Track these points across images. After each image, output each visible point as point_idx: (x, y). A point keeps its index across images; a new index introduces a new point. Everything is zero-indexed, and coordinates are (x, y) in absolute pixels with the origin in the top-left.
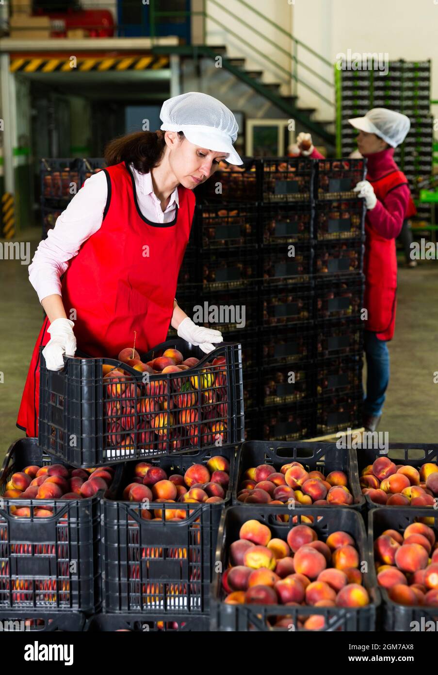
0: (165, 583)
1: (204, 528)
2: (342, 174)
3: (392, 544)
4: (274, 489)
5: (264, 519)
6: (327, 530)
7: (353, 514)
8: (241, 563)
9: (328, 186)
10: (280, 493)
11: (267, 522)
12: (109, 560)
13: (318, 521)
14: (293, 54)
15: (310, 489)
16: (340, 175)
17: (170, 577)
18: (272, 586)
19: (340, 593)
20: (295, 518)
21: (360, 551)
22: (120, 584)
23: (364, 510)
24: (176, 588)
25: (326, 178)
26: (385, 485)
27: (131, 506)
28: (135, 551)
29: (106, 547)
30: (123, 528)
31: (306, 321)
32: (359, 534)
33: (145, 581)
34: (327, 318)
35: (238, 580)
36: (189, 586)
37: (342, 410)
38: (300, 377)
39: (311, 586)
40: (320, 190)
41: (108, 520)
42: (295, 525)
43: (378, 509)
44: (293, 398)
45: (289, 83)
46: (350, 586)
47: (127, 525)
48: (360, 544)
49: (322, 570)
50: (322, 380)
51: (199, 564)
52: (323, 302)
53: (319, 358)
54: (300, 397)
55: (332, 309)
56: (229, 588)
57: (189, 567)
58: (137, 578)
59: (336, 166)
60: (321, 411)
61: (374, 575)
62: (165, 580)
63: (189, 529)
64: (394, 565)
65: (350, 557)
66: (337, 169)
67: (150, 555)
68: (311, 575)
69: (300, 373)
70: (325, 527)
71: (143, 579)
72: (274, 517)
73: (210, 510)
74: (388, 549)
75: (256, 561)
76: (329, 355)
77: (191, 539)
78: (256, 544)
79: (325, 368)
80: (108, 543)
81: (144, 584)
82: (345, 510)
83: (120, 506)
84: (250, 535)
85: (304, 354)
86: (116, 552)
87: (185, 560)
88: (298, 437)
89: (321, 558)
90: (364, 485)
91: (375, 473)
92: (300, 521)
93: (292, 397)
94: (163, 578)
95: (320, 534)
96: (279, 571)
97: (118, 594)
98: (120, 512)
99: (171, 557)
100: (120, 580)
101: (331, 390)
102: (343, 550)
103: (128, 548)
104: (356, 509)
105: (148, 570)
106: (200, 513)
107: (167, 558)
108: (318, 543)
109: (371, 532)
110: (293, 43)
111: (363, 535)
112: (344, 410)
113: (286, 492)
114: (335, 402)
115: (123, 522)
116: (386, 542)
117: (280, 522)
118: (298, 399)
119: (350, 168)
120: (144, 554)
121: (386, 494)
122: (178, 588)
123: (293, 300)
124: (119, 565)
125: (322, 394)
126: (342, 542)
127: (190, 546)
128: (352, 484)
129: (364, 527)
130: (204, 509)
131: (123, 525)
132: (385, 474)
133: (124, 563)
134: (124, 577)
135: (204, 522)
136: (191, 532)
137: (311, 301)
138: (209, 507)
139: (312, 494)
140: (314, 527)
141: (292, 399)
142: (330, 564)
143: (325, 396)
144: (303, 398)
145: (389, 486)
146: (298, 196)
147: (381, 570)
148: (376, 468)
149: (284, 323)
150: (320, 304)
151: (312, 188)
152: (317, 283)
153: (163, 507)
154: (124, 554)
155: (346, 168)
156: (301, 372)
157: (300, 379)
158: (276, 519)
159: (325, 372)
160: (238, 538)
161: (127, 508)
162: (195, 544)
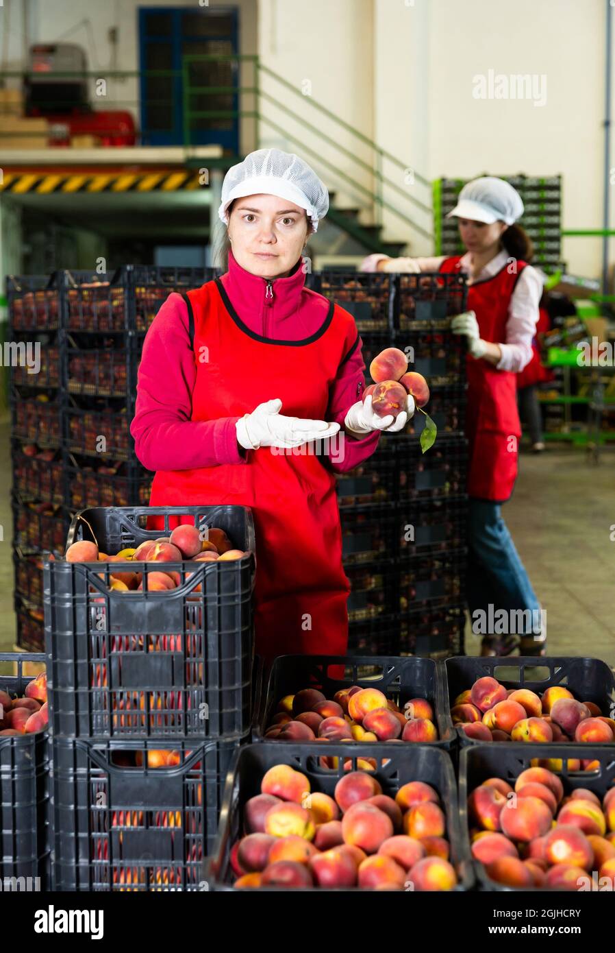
0: (148, 865)
1: (207, 780)
2: (434, 295)
3: (497, 799)
4: (320, 722)
5: (300, 764)
6: (398, 779)
7: (437, 755)
8: (261, 830)
9: (414, 310)
10: (328, 728)
11: (305, 768)
12: (61, 832)
13: (383, 766)
14: (375, 168)
15: (376, 724)
16: (431, 296)
17: (155, 857)
18: (306, 864)
19: (412, 872)
20: (348, 764)
21: (447, 809)
22: (77, 869)
23: (454, 749)
24: (164, 875)
25: (411, 299)
26: (489, 719)
27: (95, 745)
28: (102, 816)
29: (57, 811)
30: (82, 781)
31: (383, 503)
32: (446, 784)
33: (117, 863)
34: (414, 499)
35: (253, 856)
36: (185, 870)
37: (436, 632)
38: (376, 583)
39: (367, 863)
40: (403, 317)
41: (59, 768)
42: (346, 773)
43: (475, 747)
44: (366, 614)
45: (371, 208)
46: (428, 860)
47: (89, 775)
48: (446, 799)
49: (387, 837)
50: (408, 588)
51: (201, 835)
52: (408, 476)
53: (403, 557)
54: (375, 612)
55: (421, 485)
56: (240, 869)
57: (184, 840)
58: (104, 858)
59: (425, 284)
60: (406, 633)
61: (467, 845)
62: (148, 861)
63: (184, 780)
64: (500, 831)
65: (430, 819)
66: (426, 288)
67: (125, 823)
68: (369, 847)
69: (376, 579)
70: (394, 776)
71: (114, 860)
72: (316, 762)
73: (216, 750)
74: (491, 806)
75: (283, 825)
76: (417, 552)
77: (188, 797)
78: (285, 800)
79: (411, 571)
80: (60, 804)
81: (116, 869)
82: (424, 749)
83: (77, 745)
84: (277, 788)
85: (382, 549)
86: (72, 818)
87: (179, 829)
88: (373, 670)
89: (385, 821)
90: (457, 719)
91: (476, 701)
92: (355, 767)
93: (364, 612)
94: (146, 858)
95: (386, 784)
96: (319, 842)
97: (74, 885)
98: (78, 754)
99: (158, 825)
100: (77, 861)
101: (421, 603)
102: (421, 808)
103: (90, 812)
104: (442, 747)
105: (121, 845)
106: (201, 756)
107: (150, 827)
108: (382, 798)
109: (463, 781)
110: (375, 154)
111: (451, 785)
112: (440, 631)
113: (338, 726)
114: (426, 621)
115: (82, 770)
116: (487, 797)
117: (325, 768)
118: (373, 615)
119: (445, 286)
120: (115, 821)
121: (489, 731)
122: (168, 876)
123: (365, 473)
124: (77, 839)
125: (407, 609)
126: (420, 798)
127: (187, 807)
128: (439, 716)
129: (453, 773)
130: (208, 750)
131: (82, 776)
132: (489, 702)
133: (83, 835)
134: (84, 857)
135: (207, 770)
136: (187, 785)
137: (391, 474)
138: (215, 747)
139: (379, 730)
140: (377, 776)
141: (364, 616)
142: (400, 828)
143: (411, 611)
144: (380, 614)
145: (494, 719)
146: (371, 324)
147: (478, 838)
148: (476, 692)
149: (352, 505)
150: (403, 479)
151: (391, 314)
152: (398, 449)
153: (144, 746)
154: (83, 821)
155: (440, 286)
156: (377, 576)
157: (376, 587)
158: (319, 764)
159: (412, 576)
160: (258, 792)
161: (88, 749)
162: (193, 805)
